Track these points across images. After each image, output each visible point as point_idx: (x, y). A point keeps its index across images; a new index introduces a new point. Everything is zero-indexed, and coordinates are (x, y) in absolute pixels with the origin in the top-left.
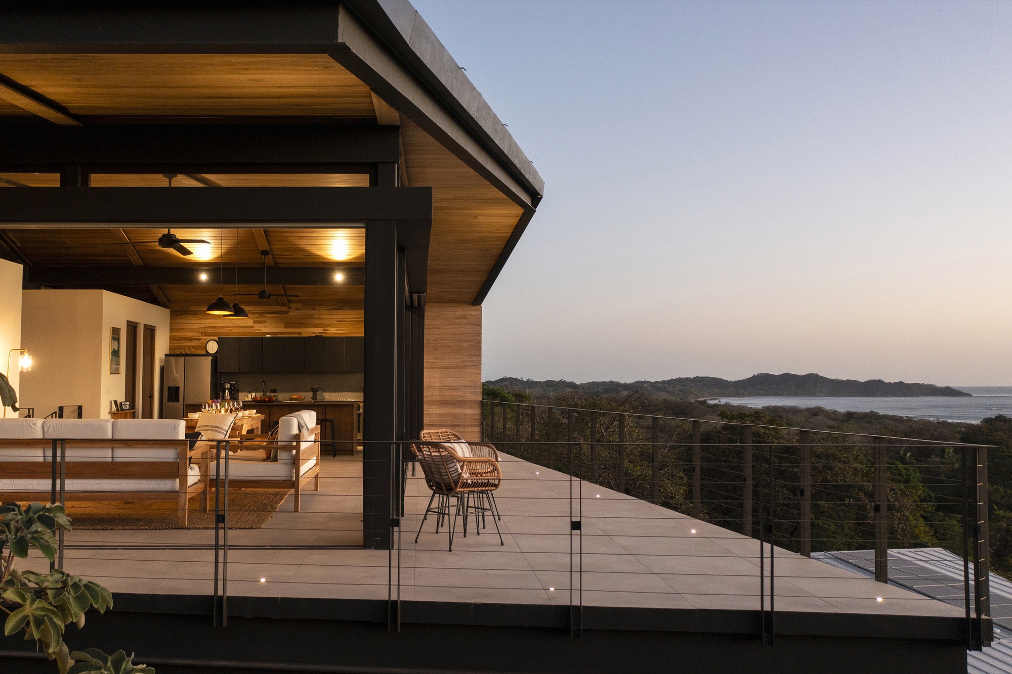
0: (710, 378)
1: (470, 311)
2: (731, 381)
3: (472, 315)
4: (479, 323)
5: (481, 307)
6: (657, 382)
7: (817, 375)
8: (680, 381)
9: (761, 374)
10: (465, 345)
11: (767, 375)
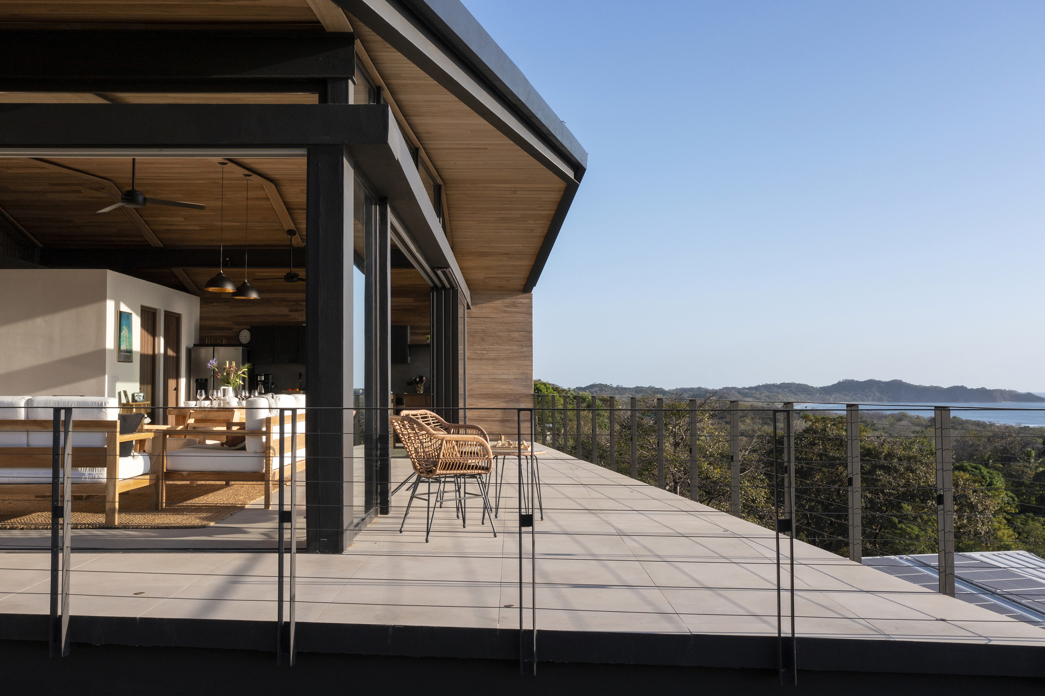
0: (796, 384)
1: (521, 299)
2: (817, 387)
3: (521, 303)
4: (531, 312)
5: (532, 294)
6: (744, 388)
7: (901, 381)
8: (767, 387)
9: (846, 380)
10: (515, 335)
11: (852, 381)
